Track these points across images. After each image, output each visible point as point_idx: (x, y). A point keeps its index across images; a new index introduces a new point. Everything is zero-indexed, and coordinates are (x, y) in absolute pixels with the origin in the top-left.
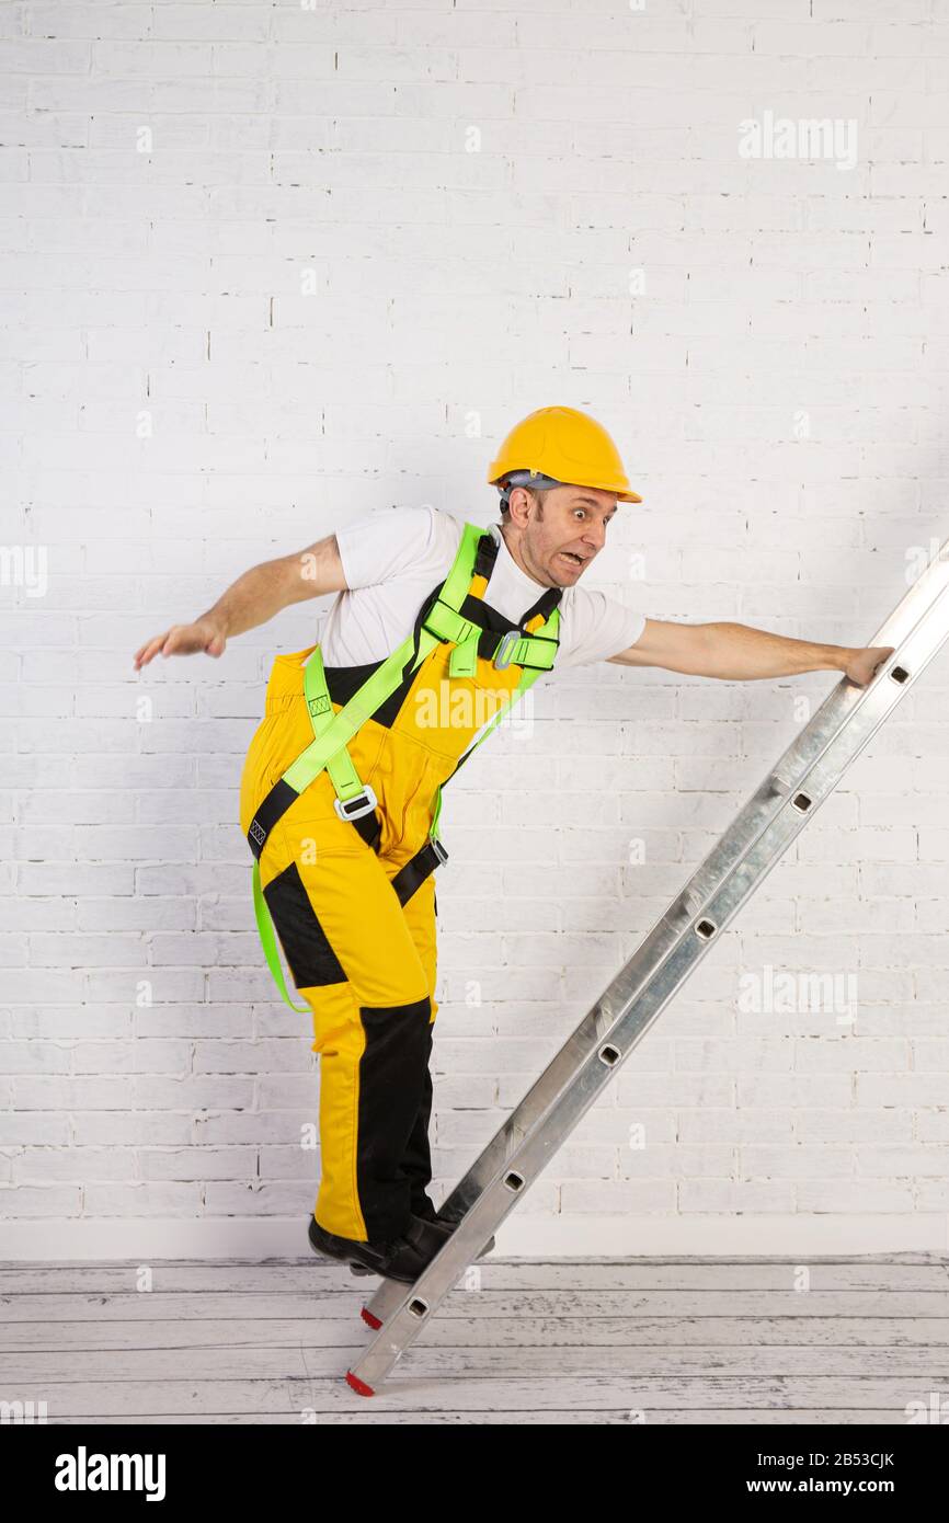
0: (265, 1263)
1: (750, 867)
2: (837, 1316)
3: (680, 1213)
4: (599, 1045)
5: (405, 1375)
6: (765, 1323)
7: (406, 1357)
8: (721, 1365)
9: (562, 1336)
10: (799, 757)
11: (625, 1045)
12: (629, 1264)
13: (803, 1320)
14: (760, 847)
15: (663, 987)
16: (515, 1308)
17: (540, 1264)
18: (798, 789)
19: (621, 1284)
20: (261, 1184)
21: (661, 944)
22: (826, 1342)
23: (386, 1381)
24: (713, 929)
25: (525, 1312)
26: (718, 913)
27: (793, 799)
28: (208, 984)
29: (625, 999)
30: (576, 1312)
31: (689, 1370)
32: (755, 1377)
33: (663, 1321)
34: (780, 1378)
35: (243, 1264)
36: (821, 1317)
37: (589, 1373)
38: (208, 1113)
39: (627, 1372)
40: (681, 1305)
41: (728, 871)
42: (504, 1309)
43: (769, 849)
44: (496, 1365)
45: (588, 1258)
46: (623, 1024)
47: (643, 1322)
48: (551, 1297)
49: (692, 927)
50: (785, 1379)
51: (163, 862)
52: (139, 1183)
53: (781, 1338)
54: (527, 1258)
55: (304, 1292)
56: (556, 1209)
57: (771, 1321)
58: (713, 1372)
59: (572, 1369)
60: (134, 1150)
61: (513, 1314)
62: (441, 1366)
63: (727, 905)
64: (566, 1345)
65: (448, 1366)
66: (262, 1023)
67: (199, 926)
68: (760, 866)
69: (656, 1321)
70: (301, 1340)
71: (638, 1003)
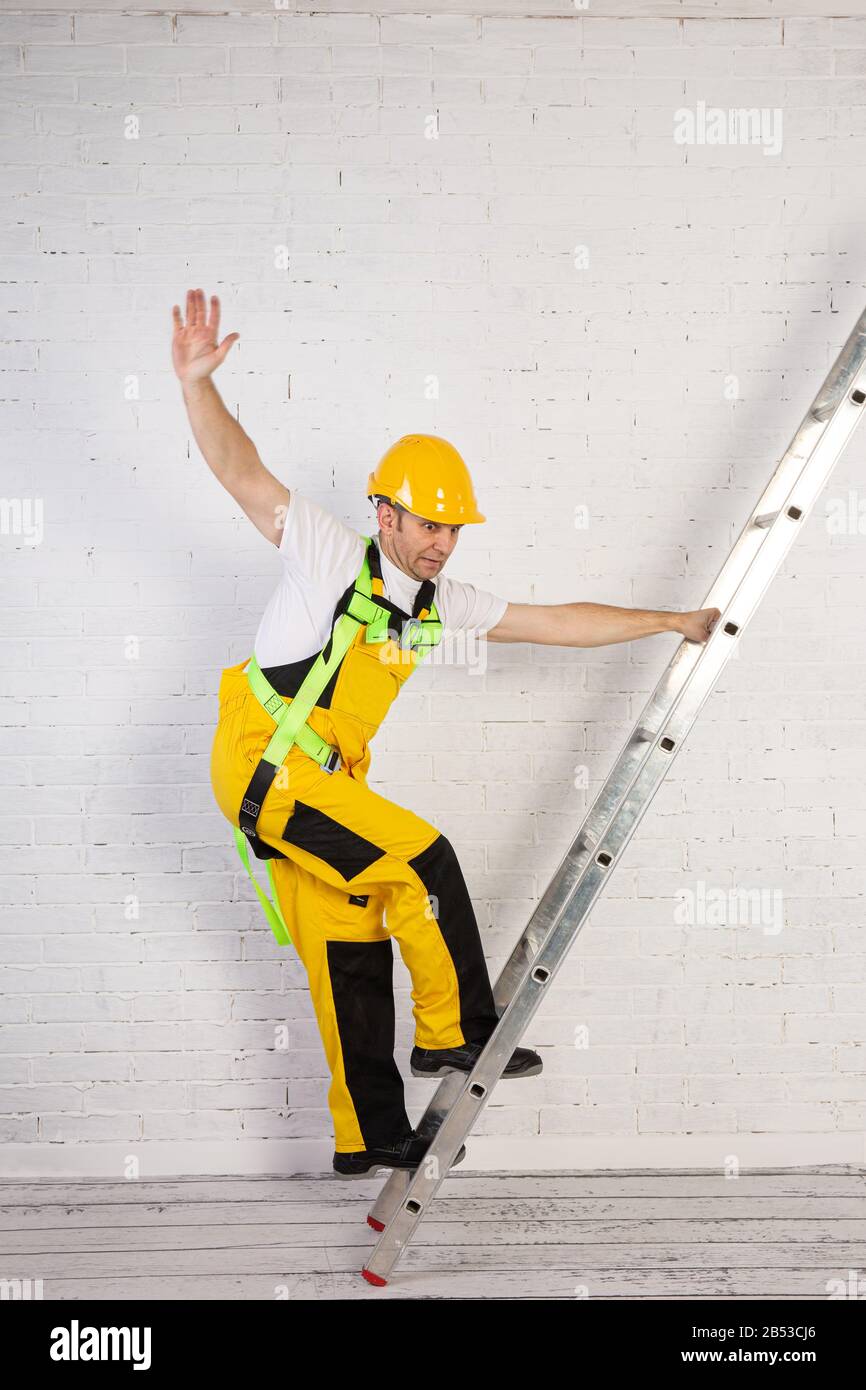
0: (293, 1178)
1: (633, 804)
2: (773, 1218)
3: (639, 1133)
4: (531, 968)
5: (414, 1269)
6: (712, 1224)
7: (412, 1254)
8: (676, 1260)
9: (542, 1235)
10: (657, 708)
11: (552, 963)
12: (597, 1176)
13: (744, 1222)
14: (639, 786)
15: (576, 914)
16: (503, 1213)
17: (523, 1177)
18: (662, 734)
19: (591, 1193)
20: (289, 1112)
21: (568, 878)
22: (763, 1240)
23: (394, 1274)
24: (610, 859)
25: (511, 1216)
26: (612, 845)
27: (660, 743)
28: (243, 945)
29: (546, 928)
30: (554, 1216)
31: (648, 1264)
32: (704, 1269)
33: (626, 1223)
34: (725, 1270)
35: (276, 1178)
36: (759, 1219)
37: (565, 1267)
38: (246, 1052)
39: (596, 1266)
40: (643, 1209)
41: (614, 810)
42: (493, 1214)
43: (646, 786)
44: (487, 1261)
45: (563, 1171)
46: (549, 947)
47: (610, 1224)
48: (533, 1203)
49: (593, 859)
50: (729, 1271)
51: (204, 845)
52: (189, 1111)
53: (724, 1236)
54: (512, 1171)
55: (327, 1201)
56: (536, 1132)
57: (717, 1222)
58: (668, 1265)
59: (551, 1264)
60: (185, 1083)
61: (502, 1218)
62: (442, 1262)
63: (618, 837)
64: (546, 1243)
65: (447, 1261)
66: (289, 977)
67: (235, 898)
68: (640, 801)
69: (620, 1223)
70: (325, 1241)
71: (558, 928)
